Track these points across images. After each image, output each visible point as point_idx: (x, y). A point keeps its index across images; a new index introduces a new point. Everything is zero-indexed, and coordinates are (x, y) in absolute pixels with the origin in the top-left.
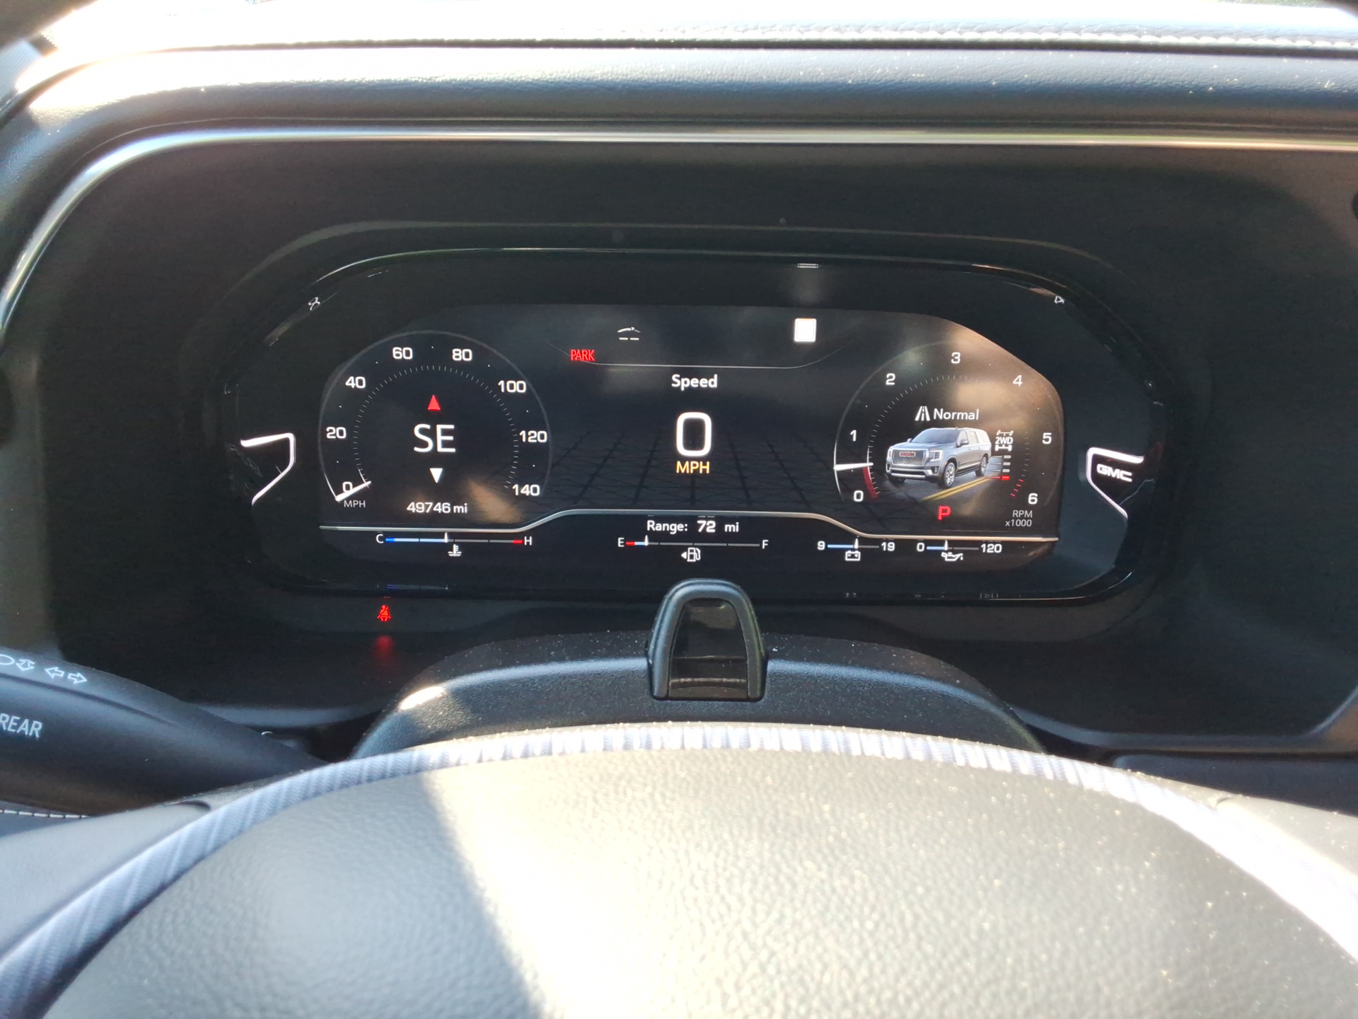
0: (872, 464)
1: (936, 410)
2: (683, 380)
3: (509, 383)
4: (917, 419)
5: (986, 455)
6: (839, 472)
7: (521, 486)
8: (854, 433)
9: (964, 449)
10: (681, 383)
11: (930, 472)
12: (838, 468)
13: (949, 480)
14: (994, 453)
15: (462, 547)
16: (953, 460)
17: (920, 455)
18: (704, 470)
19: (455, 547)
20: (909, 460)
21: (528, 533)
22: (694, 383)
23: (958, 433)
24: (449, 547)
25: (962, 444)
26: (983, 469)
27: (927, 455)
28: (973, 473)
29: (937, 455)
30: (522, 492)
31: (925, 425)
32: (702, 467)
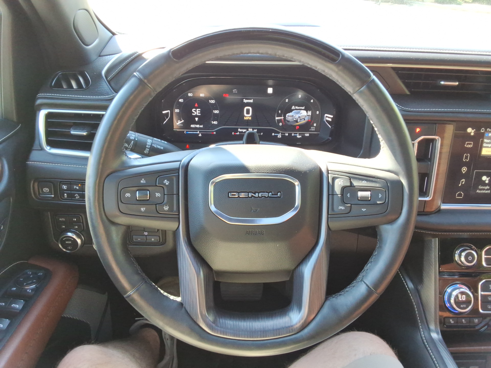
0: (283, 118)
1: (296, 107)
2: (246, 100)
3: (211, 101)
4: (292, 109)
5: (306, 116)
6: (277, 119)
7: (213, 122)
8: (280, 111)
9: (301, 115)
10: (245, 101)
11: (295, 119)
12: (277, 118)
13: (299, 121)
14: (307, 116)
15: (201, 134)
16: (299, 117)
17: (293, 116)
18: (250, 119)
19: (200, 134)
20: (291, 117)
21: (214, 131)
22: (248, 101)
23: (300, 111)
24: (199, 134)
25: (301, 114)
26: (305, 119)
27: (294, 116)
28: (303, 120)
29: (296, 116)
30: (214, 123)
31: (294, 110)
32: (249, 118)
